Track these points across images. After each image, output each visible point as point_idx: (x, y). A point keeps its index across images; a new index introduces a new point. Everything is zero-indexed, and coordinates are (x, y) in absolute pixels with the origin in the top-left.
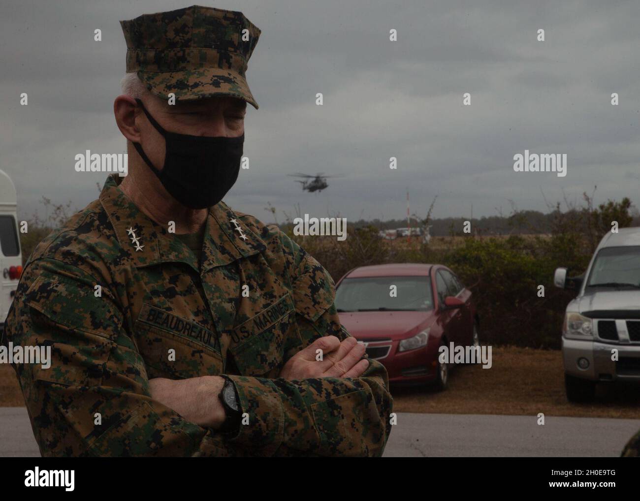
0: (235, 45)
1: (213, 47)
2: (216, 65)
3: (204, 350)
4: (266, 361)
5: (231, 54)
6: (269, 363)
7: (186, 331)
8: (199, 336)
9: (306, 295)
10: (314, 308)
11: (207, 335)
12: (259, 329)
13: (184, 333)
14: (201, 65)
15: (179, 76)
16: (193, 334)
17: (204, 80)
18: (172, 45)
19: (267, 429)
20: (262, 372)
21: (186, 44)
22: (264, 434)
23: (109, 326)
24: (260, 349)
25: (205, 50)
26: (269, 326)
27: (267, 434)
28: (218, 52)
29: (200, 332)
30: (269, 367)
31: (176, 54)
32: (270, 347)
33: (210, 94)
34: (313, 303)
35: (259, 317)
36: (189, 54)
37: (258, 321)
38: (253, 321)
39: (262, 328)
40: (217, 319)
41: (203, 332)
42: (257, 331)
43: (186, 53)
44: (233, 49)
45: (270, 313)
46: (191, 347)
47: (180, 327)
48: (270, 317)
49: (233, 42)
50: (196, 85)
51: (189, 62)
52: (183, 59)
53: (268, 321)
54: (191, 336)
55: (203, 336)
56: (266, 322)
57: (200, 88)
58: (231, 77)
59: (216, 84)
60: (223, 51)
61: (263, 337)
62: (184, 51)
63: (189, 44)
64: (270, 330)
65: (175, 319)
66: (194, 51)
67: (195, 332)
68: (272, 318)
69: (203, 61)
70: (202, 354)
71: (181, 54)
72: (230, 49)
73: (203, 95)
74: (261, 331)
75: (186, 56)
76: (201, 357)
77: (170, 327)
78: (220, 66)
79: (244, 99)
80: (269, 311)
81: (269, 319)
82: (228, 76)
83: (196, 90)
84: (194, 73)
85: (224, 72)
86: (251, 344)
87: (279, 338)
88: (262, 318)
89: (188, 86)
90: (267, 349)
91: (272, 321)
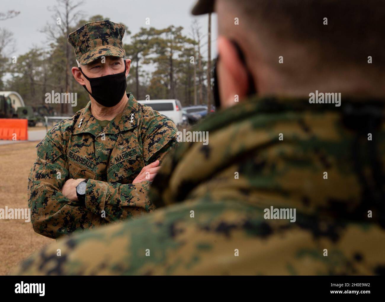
0: (108, 34)
1: (99, 38)
2: (102, 45)
3: (86, 170)
4: (117, 176)
5: (107, 39)
6: (119, 177)
7: (81, 161)
8: (86, 164)
9: (146, 148)
10: (148, 155)
11: (89, 164)
12: (117, 162)
13: (79, 162)
14: (95, 47)
15: (88, 54)
16: (83, 163)
17: (96, 52)
18: (83, 42)
19: (98, 196)
20: (115, 181)
21: (88, 40)
22: (96, 198)
23: (50, 158)
24: (115, 171)
25: (95, 40)
26: (122, 160)
27: (98, 198)
28: (101, 39)
29: (87, 162)
30: (118, 179)
31: (85, 45)
32: (120, 170)
33: (97, 57)
34: (148, 152)
35: (118, 157)
36: (90, 44)
37: (117, 159)
38: (114, 159)
39: (118, 162)
40: (97, 157)
41: (88, 162)
42: (116, 163)
43: (89, 44)
44: (108, 36)
45: (124, 155)
46: (81, 168)
47: (78, 159)
48: (123, 157)
49: (107, 33)
50: (93, 55)
51: (90, 47)
52: (88, 46)
53: (122, 158)
54: (82, 163)
55: (87, 164)
56: (120, 159)
57: (94, 56)
58: (108, 48)
59: (100, 52)
60: (103, 38)
61: (118, 166)
62: (88, 43)
63: (89, 39)
64: (121, 163)
65: (77, 156)
66: (91, 42)
67: (84, 162)
68: (124, 157)
69: (96, 44)
70: (85, 172)
71: (87, 45)
72: (106, 36)
73: (95, 59)
74: (118, 163)
75: (89, 45)
76: (85, 173)
77: (75, 159)
78: (103, 45)
79: (112, 56)
80: (124, 154)
81: (123, 158)
82: (106, 48)
83: (92, 58)
84: (93, 51)
85: (105, 47)
86: (112, 168)
87: (126, 166)
88: (119, 157)
89: (90, 57)
90: (118, 171)
91: (124, 159)
